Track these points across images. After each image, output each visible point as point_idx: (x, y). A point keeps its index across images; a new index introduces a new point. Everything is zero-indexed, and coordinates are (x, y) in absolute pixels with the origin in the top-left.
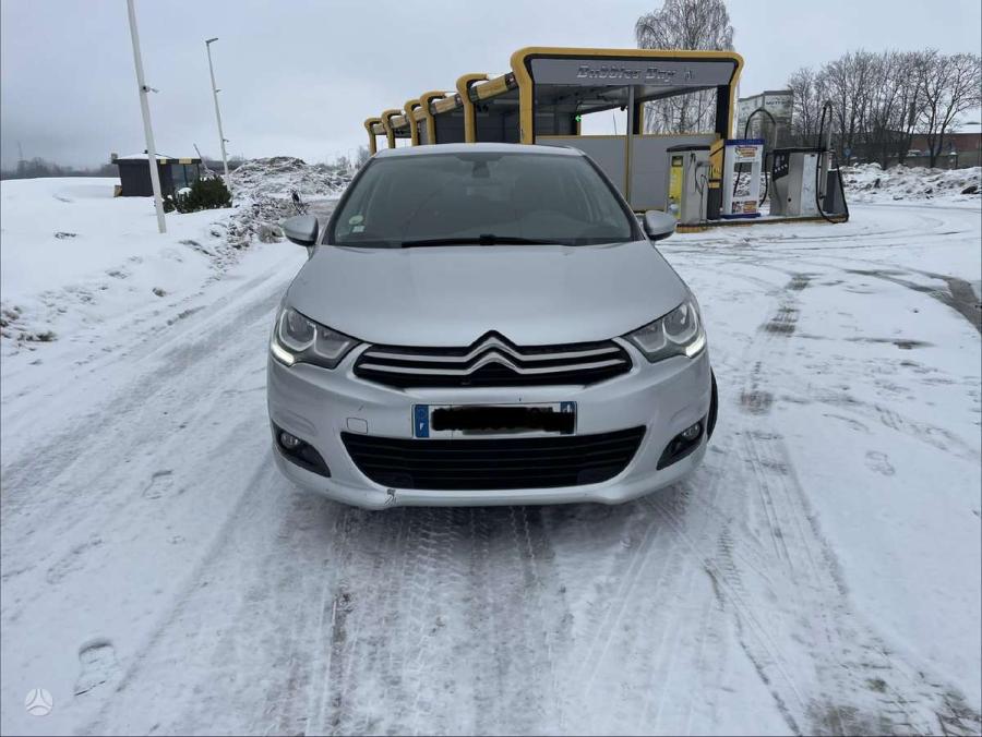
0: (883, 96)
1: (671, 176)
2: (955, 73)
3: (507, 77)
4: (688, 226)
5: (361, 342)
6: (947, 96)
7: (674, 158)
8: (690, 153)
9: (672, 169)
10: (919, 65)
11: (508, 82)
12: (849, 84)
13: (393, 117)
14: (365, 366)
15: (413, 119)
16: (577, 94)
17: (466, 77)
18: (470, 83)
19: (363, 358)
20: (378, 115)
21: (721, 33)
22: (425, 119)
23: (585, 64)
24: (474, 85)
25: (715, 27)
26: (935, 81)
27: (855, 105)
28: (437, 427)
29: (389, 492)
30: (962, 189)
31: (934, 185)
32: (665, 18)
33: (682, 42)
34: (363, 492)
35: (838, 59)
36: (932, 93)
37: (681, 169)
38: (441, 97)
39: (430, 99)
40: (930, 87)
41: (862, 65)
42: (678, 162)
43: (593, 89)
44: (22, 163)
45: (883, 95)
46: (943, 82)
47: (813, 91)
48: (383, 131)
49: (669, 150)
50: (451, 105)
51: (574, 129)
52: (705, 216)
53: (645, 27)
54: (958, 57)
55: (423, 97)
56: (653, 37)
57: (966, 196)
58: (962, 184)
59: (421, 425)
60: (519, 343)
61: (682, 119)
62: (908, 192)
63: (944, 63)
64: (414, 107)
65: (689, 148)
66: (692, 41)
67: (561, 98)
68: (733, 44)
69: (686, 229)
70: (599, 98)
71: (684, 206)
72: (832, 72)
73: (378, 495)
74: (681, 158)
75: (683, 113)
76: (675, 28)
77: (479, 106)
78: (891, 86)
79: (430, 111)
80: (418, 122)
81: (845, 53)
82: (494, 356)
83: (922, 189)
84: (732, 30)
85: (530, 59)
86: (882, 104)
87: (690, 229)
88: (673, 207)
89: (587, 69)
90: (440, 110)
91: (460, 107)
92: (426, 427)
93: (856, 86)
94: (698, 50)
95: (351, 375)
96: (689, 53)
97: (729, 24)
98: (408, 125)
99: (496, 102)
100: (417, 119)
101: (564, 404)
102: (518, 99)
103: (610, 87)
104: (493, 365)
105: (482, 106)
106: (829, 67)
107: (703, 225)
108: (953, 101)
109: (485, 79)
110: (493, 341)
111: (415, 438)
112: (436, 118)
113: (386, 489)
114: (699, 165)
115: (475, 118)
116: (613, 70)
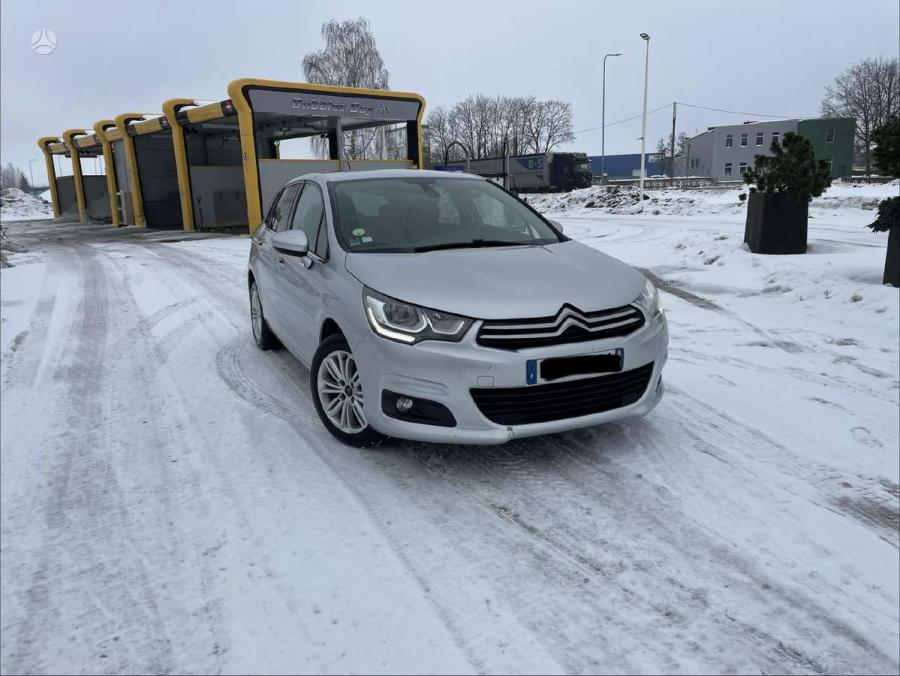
0: (500, 132)
2: (549, 116)
3: (223, 104)
5: (475, 320)
6: (545, 134)
10: (523, 109)
11: (223, 109)
12: (473, 122)
13: (76, 137)
14: (486, 337)
15: (105, 140)
16: (283, 122)
17: (173, 102)
18: (177, 107)
19: (482, 331)
21: (377, 75)
22: (122, 140)
23: (298, 97)
24: (183, 109)
25: (371, 69)
26: (536, 121)
27: (480, 138)
28: (545, 376)
29: (509, 429)
30: (586, 204)
31: (565, 201)
32: (328, 58)
33: (345, 80)
34: (490, 432)
35: (463, 102)
36: (534, 131)
38: (140, 119)
39: (128, 121)
40: (533, 126)
41: (482, 106)
43: (300, 119)
45: (498, 132)
46: (541, 122)
47: (447, 126)
48: (63, 150)
50: (154, 127)
51: (273, 153)
53: (311, 65)
54: (550, 103)
55: (119, 118)
56: (319, 73)
57: (589, 209)
58: (584, 200)
59: (532, 375)
60: (585, 310)
61: (353, 146)
62: (549, 207)
63: (541, 108)
64: (105, 127)
66: (354, 78)
67: (268, 125)
68: (389, 84)
70: (306, 126)
72: (459, 110)
73: (500, 433)
75: (353, 141)
76: (337, 67)
77: (189, 129)
78: (505, 124)
79: (127, 132)
80: (111, 143)
81: (468, 97)
82: (570, 321)
83: (557, 204)
84: (387, 73)
85: (247, 89)
86: (499, 139)
89: (300, 102)
90: (140, 131)
91: (167, 129)
92: (535, 377)
93: (479, 123)
94: (360, 88)
95: (475, 345)
96: (352, 89)
97: (383, 68)
98: (98, 145)
99: (204, 126)
100: (109, 139)
101: (617, 350)
102: (238, 124)
104: (572, 327)
105: (190, 129)
106: (457, 107)
108: (550, 137)
109: (192, 104)
110: (567, 311)
111: (527, 385)
112: (136, 138)
113: (505, 427)
115: (185, 140)
116: (322, 103)
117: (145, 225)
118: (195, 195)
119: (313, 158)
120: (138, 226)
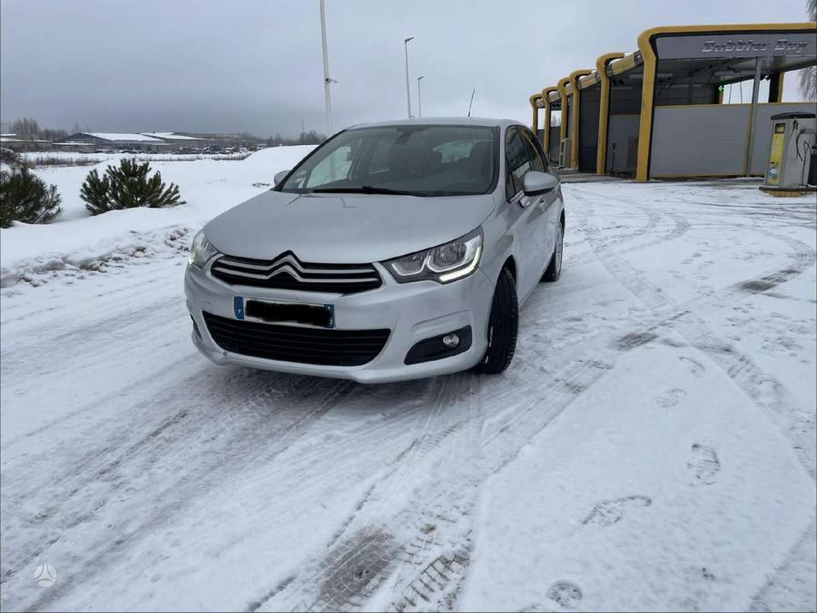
1: (774, 142)
3: (636, 54)
4: (786, 190)
5: (218, 252)
7: (778, 125)
8: (792, 120)
9: (775, 135)
11: (636, 59)
13: (550, 93)
14: (218, 269)
15: (564, 95)
17: (603, 57)
18: (607, 62)
19: (217, 263)
20: (539, 92)
22: (573, 94)
24: (611, 63)
28: (249, 314)
29: (224, 354)
37: (783, 136)
38: (586, 74)
39: (578, 77)
42: (781, 129)
44: (303, 135)
48: (543, 105)
49: (774, 118)
50: (593, 81)
51: (716, 98)
52: (806, 182)
55: (573, 76)
59: (239, 311)
60: (301, 259)
64: (565, 85)
65: (791, 116)
67: (697, 70)
69: (783, 193)
71: (783, 170)
73: (219, 355)
74: (784, 125)
79: (577, 87)
80: (567, 97)
82: (286, 268)
85: (654, 39)
87: (788, 193)
88: (773, 171)
89: (713, 44)
90: (584, 86)
91: (599, 82)
92: (242, 312)
95: (209, 274)
98: (560, 101)
100: (567, 94)
101: (326, 306)
102: (643, 73)
103: (741, 60)
104: (285, 274)
107: (802, 190)
109: (622, 57)
110: (288, 258)
111: (236, 319)
112: (581, 92)
114: (802, 132)
115: (610, 90)
116: (740, 44)
117: (577, 168)
118: (611, 142)
119: (802, 101)
120: (571, 169)
